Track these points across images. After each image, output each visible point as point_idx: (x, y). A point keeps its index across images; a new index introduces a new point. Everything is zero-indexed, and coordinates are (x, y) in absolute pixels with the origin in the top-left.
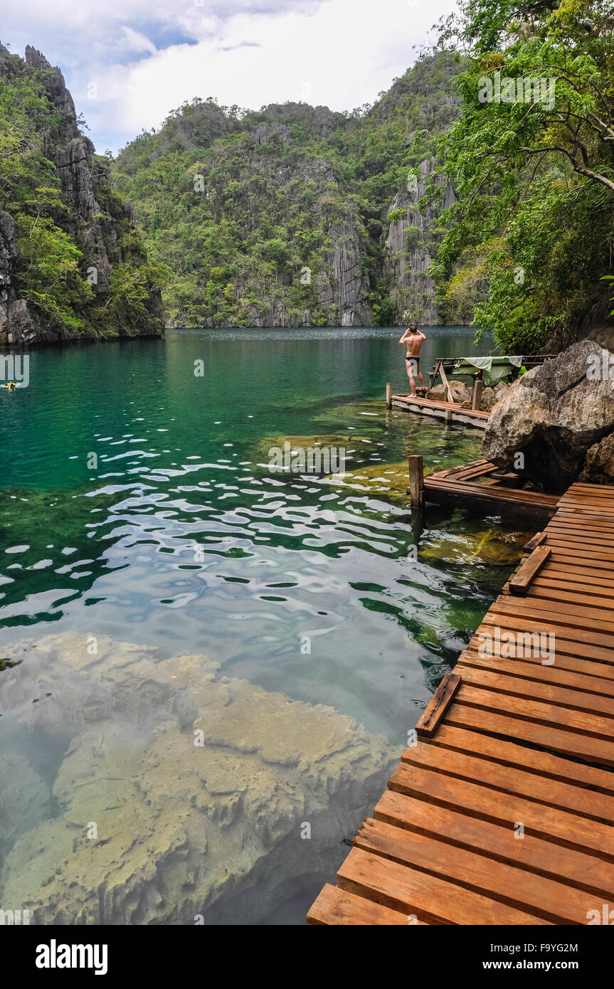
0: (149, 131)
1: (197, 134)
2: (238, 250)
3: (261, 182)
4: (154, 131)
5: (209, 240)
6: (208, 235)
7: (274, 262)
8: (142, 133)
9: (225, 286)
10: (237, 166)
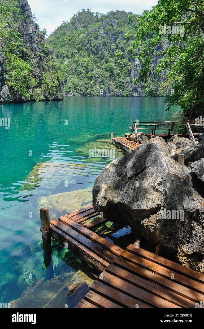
0: (66, 22)
1: (83, 23)
2: (96, 67)
3: (106, 41)
4: (68, 22)
5: (86, 63)
6: (85, 62)
7: (109, 72)
8: (63, 23)
9: (91, 80)
10: (97, 35)
